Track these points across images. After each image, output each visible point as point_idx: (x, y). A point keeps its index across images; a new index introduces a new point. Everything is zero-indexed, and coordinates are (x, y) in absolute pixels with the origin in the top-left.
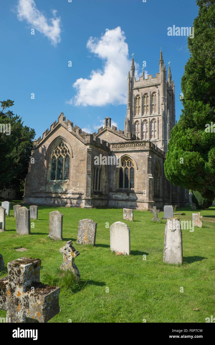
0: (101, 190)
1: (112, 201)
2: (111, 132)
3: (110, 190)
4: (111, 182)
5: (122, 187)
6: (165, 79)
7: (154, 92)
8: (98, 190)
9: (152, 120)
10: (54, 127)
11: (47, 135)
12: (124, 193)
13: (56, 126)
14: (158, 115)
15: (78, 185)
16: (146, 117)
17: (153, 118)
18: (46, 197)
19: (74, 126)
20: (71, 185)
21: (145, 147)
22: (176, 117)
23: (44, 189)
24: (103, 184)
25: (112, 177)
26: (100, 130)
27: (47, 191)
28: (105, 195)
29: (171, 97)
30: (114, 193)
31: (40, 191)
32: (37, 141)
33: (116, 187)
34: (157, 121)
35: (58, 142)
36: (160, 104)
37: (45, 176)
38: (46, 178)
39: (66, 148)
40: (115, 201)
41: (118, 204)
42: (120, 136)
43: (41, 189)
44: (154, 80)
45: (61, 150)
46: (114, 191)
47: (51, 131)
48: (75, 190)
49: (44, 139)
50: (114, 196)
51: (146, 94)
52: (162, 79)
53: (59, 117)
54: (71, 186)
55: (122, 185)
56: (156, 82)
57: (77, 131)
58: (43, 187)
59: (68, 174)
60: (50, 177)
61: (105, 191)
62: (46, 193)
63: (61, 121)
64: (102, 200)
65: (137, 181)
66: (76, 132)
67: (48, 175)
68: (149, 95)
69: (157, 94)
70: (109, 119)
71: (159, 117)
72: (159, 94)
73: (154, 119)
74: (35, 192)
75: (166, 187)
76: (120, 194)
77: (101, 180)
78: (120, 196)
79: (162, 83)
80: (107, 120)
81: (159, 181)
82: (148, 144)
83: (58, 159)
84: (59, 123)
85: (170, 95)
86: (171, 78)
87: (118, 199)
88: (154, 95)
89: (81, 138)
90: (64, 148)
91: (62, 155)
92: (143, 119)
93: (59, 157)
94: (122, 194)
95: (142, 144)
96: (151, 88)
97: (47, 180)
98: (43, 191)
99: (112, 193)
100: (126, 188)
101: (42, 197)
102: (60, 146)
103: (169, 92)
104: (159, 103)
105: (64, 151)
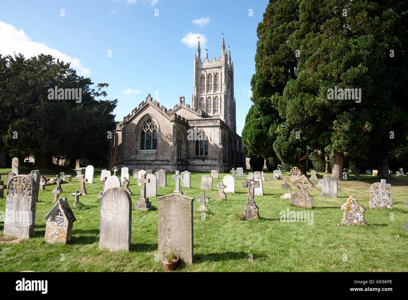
0: (181, 158)
1: (190, 166)
2: (185, 109)
3: (189, 157)
4: (189, 151)
5: (198, 155)
6: (226, 62)
7: (217, 74)
8: (179, 158)
9: (215, 97)
10: (142, 106)
11: (136, 112)
12: (200, 160)
13: (145, 105)
14: (220, 93)
15: (166, 154)
16: (210, 95)
17: (216, 95)
18: (137, 164)
19: (160, 106)
20: (159, 153)
21: (217, 123)
22: (234, 95)
23: (135, 158)
24: (184, 153)
25: (190, 147)
26: (175, 107)
27: (137, 159)
28: (185, 162)
29: (231, 77)
30: (192, 160)
31: (131, 159)
32: (127, 117)
33: (193, 155)
34: (219, 98)
35: (146, 119)
36: (223, 83)
37: (135, 147)
38: (137, 148)
39: (153, 124)
40: (193, 166)
41: (195, 168)
42: (193, 113)
43: (132, 158)
44: (217, 63)
45: (149, 126)
46: (192, 158)
47: (139, 109)
48: (162, 158)
49: (133, 115)
50: (192, 162)
51: (210, 74)
52: (224, 62)
53: (147, 98)
54: (159, 155)
55: (199, 153)
56: (219, 65)
57: (164, 110)
58: (134, 156)
59: (156, 145)
60: (139, 148)
61: (185, 158)
62: (137, 161)
63: (149, 101)
64: (183, 165)
65: (210, 150)
66: (162, 111)
67: (138, 146)
68: (213, 75)
69: (219, 74)
70: (183, 98)
71: (221, 95)
72: (221, 75)
73: (217, 97)
74: (126, 160)
75: (230, 154)
76: (197, 161)
77: (181, 150)
78: (197, 162)
79: (224, 66)
80: (181, 98)
81: (226, 149)
82: (219, 121)
83: (146, 132)
84: (147, 103)
85: (230, 76)
86: (230, 60)
87: (195, 164)
88: (217, 75)
89: (167, 116)
90: (152, 124)
91: (150, 130)
92: (208, 96)
93: (148, 131)
94: (198, 160)
95: (214, 121)
96: (215, 69)
97: (137, 150)
98: (134, 159)
99: (190, 160)
100: (202, 155)
101: (133, 164)
102: (148, 122)
103: (229, 73)
104: (221, 83)
105: (152, 126)
